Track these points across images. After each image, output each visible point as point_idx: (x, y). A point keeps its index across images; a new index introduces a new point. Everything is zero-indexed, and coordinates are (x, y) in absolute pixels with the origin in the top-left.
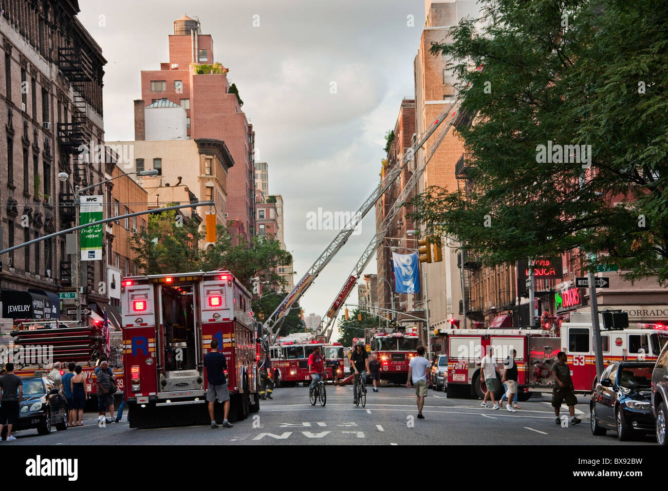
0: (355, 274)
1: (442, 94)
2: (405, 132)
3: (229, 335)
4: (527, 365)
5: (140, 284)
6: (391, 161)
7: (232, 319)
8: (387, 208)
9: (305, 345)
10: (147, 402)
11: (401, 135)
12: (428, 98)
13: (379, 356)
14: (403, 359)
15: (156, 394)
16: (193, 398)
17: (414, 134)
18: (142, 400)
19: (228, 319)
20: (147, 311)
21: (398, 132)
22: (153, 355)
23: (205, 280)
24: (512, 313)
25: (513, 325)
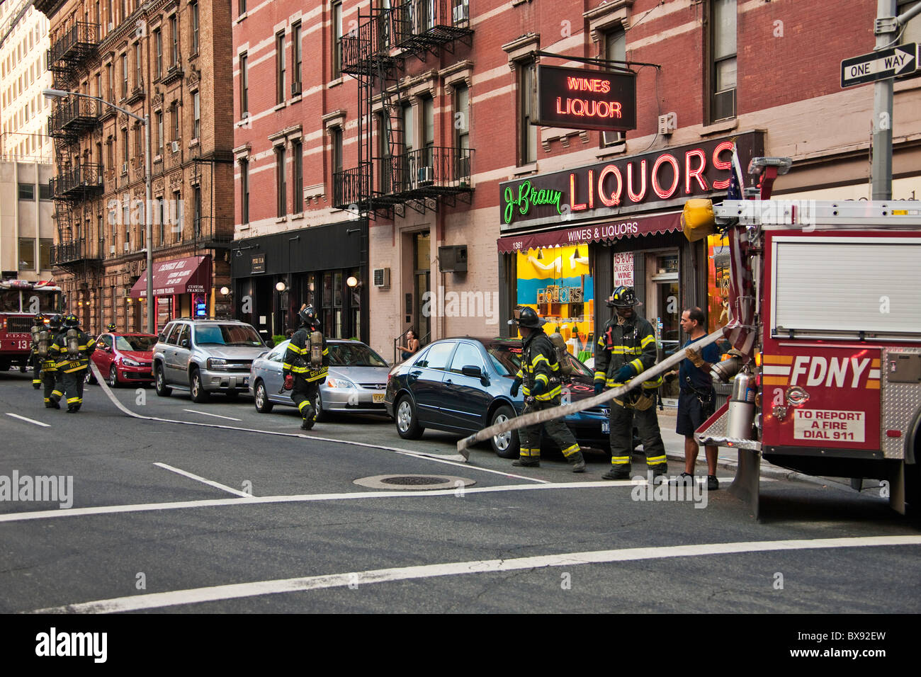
24: (214, 255)
25: (214, 275)
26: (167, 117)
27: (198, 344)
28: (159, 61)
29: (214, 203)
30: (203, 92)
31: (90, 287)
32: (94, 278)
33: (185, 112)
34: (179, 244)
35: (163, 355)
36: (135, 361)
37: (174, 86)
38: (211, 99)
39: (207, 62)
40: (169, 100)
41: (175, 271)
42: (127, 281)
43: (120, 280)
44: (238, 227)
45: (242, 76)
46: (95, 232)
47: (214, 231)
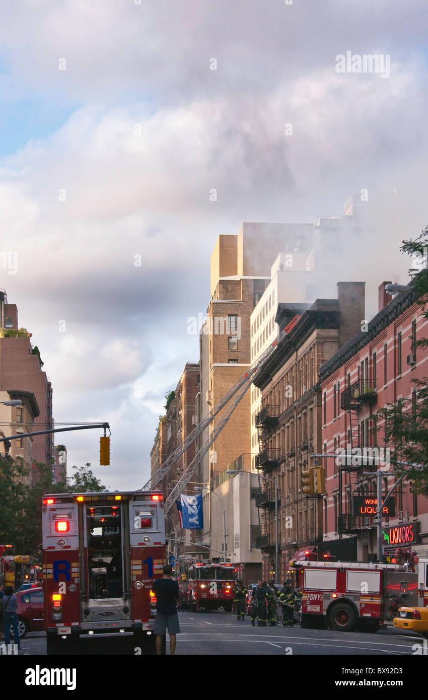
1: (227, 358)
2: (188, 392)
3: (160, 561)
4: (382, 599)
5: (63, 502)
6: (170, 417)
7: (163, 543)
8: (164, 458)
10: (69, 632)
11: (183, 395)
12: (215, 361)
13: (198, 584)
15: (80, 624)
16: (118, 630)
17: (199, 393)
18: (64, 631)
19: (160, 543)
20: (70, 533)
21: (180, 391)
22: (76, 581)
23: (135, 500)
24: (318, 548)
28: (300, 436)
29: (317, 521)
34: (306, 541)
37: (305, 452)
40: (303, 459)
44: (324, 535)
47: (317, 535)
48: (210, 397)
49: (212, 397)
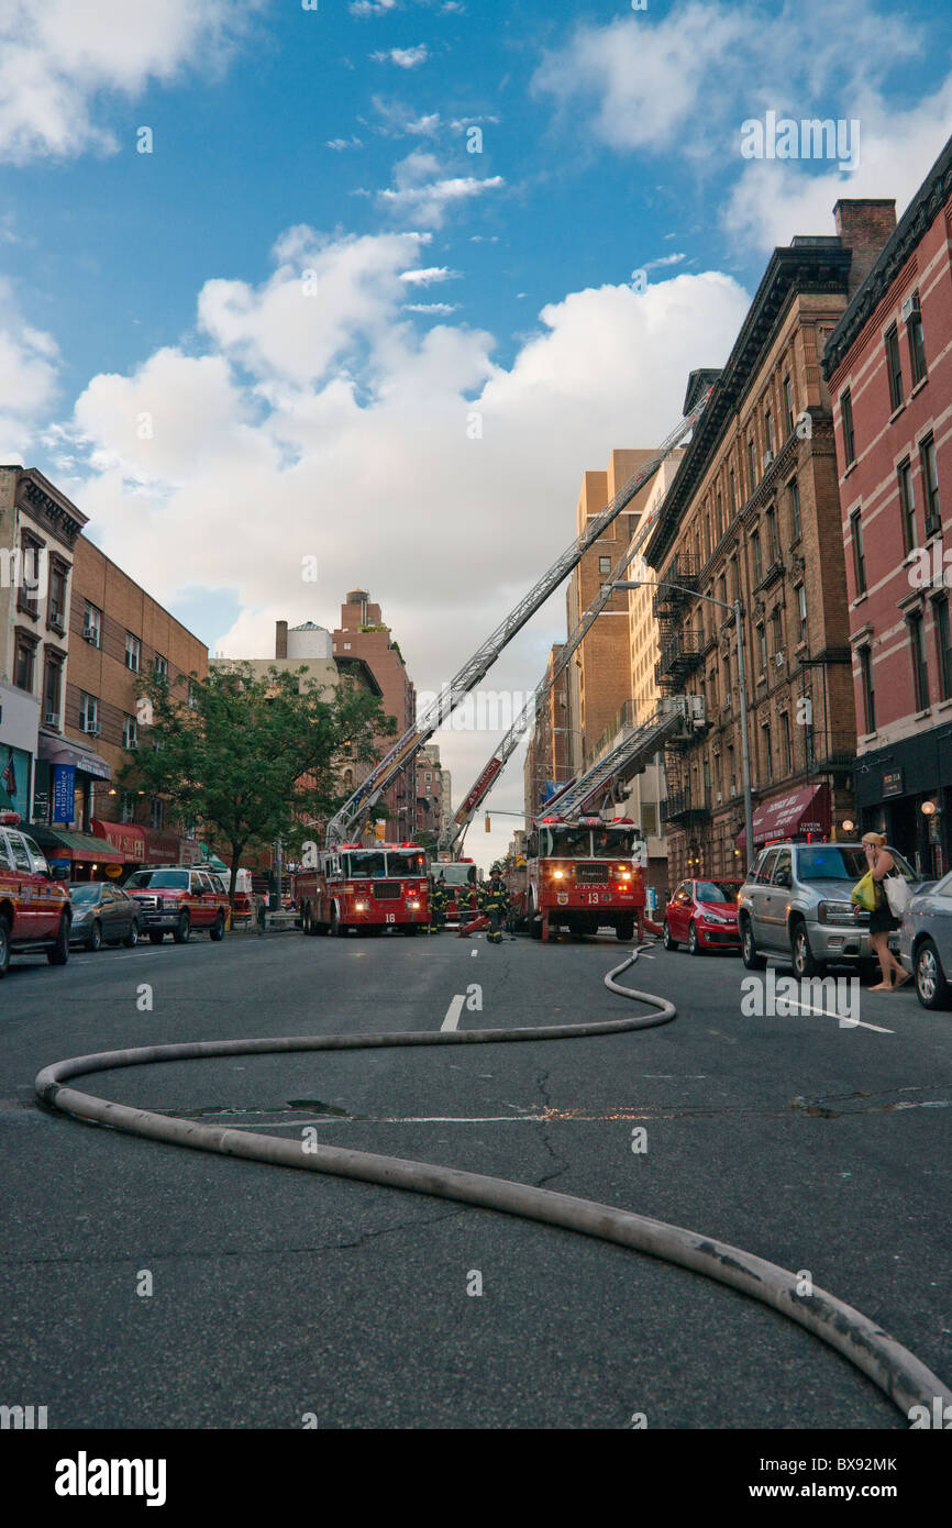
0: (499, 756)
9: (389, 850)
13: (546, 869)
14: (605, 878)
24: (832, 782)
25: (833, 808)
26: (770, 628)
27: (801, 880)
28: (758, 568)
29: (828, 715)
30: (809, 582)
31: (699, 842)
32: (702, 832)
33: (788, 615)
34: (790, 776)
35: (750, 903)
36: (721, 915)
37: (775, 588)
38: (819, 586)
39: (811, 545)
40: (770, 608)
41: (785, 809)
42: (734, 830)
43: (728, 831)
44: (861, 739)
45: (856, 542)
46: (702, 780)
47: (830, 751)
48: (579, 655)
49: (582, 655)
